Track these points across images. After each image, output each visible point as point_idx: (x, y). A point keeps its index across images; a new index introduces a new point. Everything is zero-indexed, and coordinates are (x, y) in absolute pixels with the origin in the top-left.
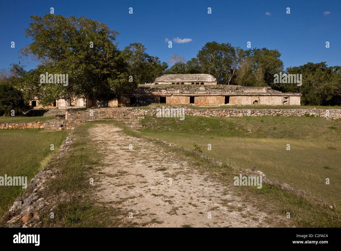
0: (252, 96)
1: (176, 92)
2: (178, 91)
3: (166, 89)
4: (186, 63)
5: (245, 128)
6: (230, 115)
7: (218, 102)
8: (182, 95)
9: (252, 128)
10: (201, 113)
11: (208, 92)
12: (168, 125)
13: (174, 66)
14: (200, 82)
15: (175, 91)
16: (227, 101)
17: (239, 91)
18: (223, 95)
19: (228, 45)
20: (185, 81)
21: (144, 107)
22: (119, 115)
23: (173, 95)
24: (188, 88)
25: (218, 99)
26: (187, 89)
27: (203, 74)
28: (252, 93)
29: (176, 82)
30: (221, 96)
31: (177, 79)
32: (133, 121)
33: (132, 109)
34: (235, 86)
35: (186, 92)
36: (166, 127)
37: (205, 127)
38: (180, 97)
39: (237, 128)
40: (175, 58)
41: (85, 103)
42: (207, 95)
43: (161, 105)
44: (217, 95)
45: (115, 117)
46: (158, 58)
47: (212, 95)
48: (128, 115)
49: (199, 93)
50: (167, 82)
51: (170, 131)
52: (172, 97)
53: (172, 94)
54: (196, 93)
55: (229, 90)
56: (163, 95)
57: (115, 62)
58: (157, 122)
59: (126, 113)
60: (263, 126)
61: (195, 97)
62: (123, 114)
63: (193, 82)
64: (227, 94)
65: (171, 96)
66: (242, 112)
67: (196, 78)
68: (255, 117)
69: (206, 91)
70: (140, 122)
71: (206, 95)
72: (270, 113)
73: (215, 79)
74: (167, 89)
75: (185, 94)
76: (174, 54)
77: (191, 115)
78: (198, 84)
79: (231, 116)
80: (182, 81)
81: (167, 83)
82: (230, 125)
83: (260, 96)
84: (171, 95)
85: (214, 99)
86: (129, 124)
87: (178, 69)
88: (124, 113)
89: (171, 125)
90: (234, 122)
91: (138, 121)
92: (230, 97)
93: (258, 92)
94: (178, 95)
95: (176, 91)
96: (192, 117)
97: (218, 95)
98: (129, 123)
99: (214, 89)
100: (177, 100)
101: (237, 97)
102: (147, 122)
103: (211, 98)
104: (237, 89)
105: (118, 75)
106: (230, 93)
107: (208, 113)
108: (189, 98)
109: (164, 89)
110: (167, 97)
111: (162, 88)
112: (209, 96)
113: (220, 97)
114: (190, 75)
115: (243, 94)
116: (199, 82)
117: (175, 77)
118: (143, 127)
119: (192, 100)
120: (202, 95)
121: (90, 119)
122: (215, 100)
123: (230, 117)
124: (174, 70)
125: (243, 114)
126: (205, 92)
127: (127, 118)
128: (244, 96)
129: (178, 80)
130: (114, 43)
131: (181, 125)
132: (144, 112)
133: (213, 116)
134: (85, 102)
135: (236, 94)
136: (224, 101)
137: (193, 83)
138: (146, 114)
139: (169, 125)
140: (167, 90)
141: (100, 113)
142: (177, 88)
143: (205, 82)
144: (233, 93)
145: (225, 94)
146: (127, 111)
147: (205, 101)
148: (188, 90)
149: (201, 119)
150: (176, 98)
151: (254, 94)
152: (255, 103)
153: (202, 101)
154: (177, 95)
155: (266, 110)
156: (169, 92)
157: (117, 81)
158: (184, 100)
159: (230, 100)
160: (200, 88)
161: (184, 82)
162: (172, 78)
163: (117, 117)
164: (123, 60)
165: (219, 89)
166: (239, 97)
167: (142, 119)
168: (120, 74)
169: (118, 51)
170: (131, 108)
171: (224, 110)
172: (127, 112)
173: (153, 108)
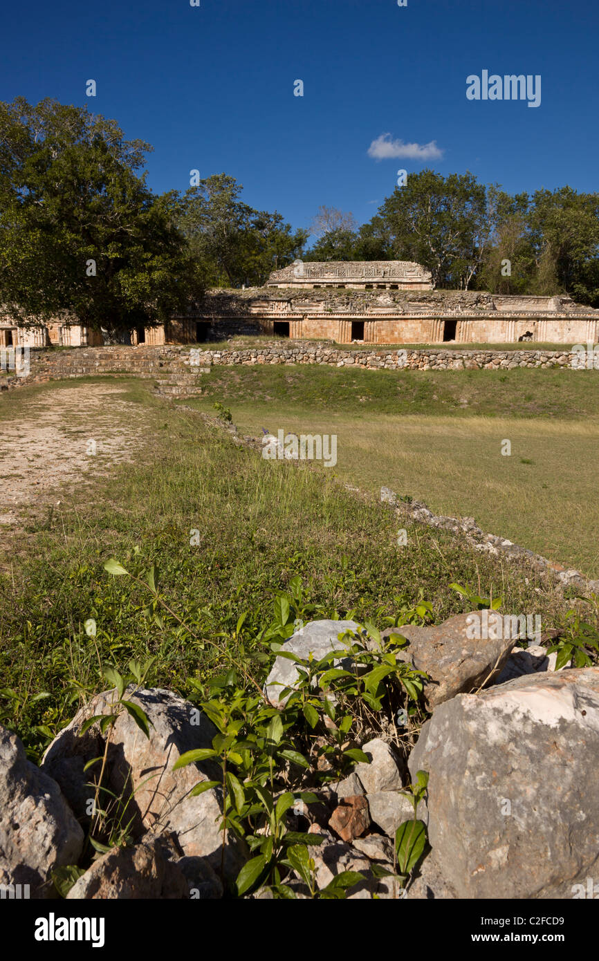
0: (516, 319)
1: (314, 308)
2: (321, 308)
3: (289, 301)
4: (356, 230)
5: (454, 397)
6: (431, 366)
7: (425, 335)
8: (331, 317)
9: (473, 395)
10: (357, 361)
11: (400, 308)
12: (264, 389)
13: (323, 239)
14: (389, 283)
15: (312, 306)
16: (450, 333)
17: (484, 307)
18: (438, 319)
19: (467, 179)
20: (349, 280)
21: (215, 345)
22: (146, 364)
23: (308, 317)
24: (348, 299)
25: (425, 329)
26: (346, 301)
27: (397, 262)
28: (516, 312)
29: (323, 283)
30: (435, 319)
31: (326, 276)
32: (181, 379)
33: (182, 350)
34: (473, 292)
35: (341, 309)
36: (259, 393)
37: (357, 393)
38: (326, 324)
39: (435, 397)
40: (327, 218)
41: (85, 338)
42: (397, 317)
43: (258, 341)
44: (423, 316)
45: (135, 370)
46: (281, 218)
47: (410, 316)
48: (169, 363)
49: (376, 311)
50: (301, 283)
51: (265, 403)
52: (306, 322)
53: (305, 315)
54: (368, 313)
55: (457, 304)
56: (281, 317)
57: (139, 225)
58: (239, 381)
59: (167, 359)
60: (503, 392)
61: (366, 323)
62: (157, 362)
63: (369, 283)
64: (451, 314)
65: (301, 319)
66: (462, 358)
67: (379, 273)
68: (495, 370)
69: (394, 307)
70: (196, 382)
71: (394, 317)
72: (533, 359)
73: (429, 275)
74: (292, 301)
75: (338, 314)
76: (324, 207)
77: (332, 364)
78: (384, 287)
79: (433, 367)
80: (341, 281)
81: (299, 286)
82: (420, 390)
83: (538, 319)
84: (301, 317)
85: (416, 328)
86: (168, 385)
87: (333, 248)
88: (161, 358)
89: (272, 388)
90: (434, 382)
91: (192, 379)
92: (459, 323)
93: (535, 309)
94: (321, 316)
95: (316, 306)
96: (331, 370)
97: (427, 316)
98: (170, 383)
99: (415, 301)
100: (319, 330)
101: (476, 322)
102: (216, 382)
103: (407, 325)
104: (478, 301)
105: (147, 260)
106: (458, 312)
107: (374, 359)
108: (350, 324)
109: (283, 301)
110: (291, 323)
111: (279, 299)
112: (401, 319)
113: (430, 322)
114: (363, 265)
115: (494, 316)
116: (384, 282)
117: (321, 269)
118: (202, 393)
119: (358, 330)
120: (385, 317)
121: (73, 373)
122: (419, 330)
123: (430, 370)
124: (322, 251)
125: (463, 363)
126: (391, 310)
127: (165, 370)
128: (496, 321)
129: (330, 278)
130: (137, 174)
131: (298, 388)
132: (212, 358)
133: (388, 369)
134: (83, 336)
135: (473, 316)
136: (442, 333)
137: (369, 286)
138: (215, 362)
139: (267, 389)
140: (291, 304)
141: (101, 357)
142: (318, 299)
143: (401, 283)
144: (466, 313)
145: (445, 316)
146: (169, 354)
147: (392, 332)
148: (348, 304)
149: (355, 374)
150: (314, 324)
151: (522, 316)
152: (524, 338)
153: (383, 333)
154: (318, 316)
155: (522, 353)
156: (297, 309)
157: (142, 277)
158: (337, 331)
159: (457, 331)
160: (380, 299)
161: (346, 283)
162: (314, 273)
163: (141, 370)
164: (162, 222)
165: (430, 301)
166: (483, 322)
167: (204, 374)
168: (151, 258)
169: (149, 197)
170: (180, 347)
171: (416, 351)
172: (168, 356)
173: (235, 348)
